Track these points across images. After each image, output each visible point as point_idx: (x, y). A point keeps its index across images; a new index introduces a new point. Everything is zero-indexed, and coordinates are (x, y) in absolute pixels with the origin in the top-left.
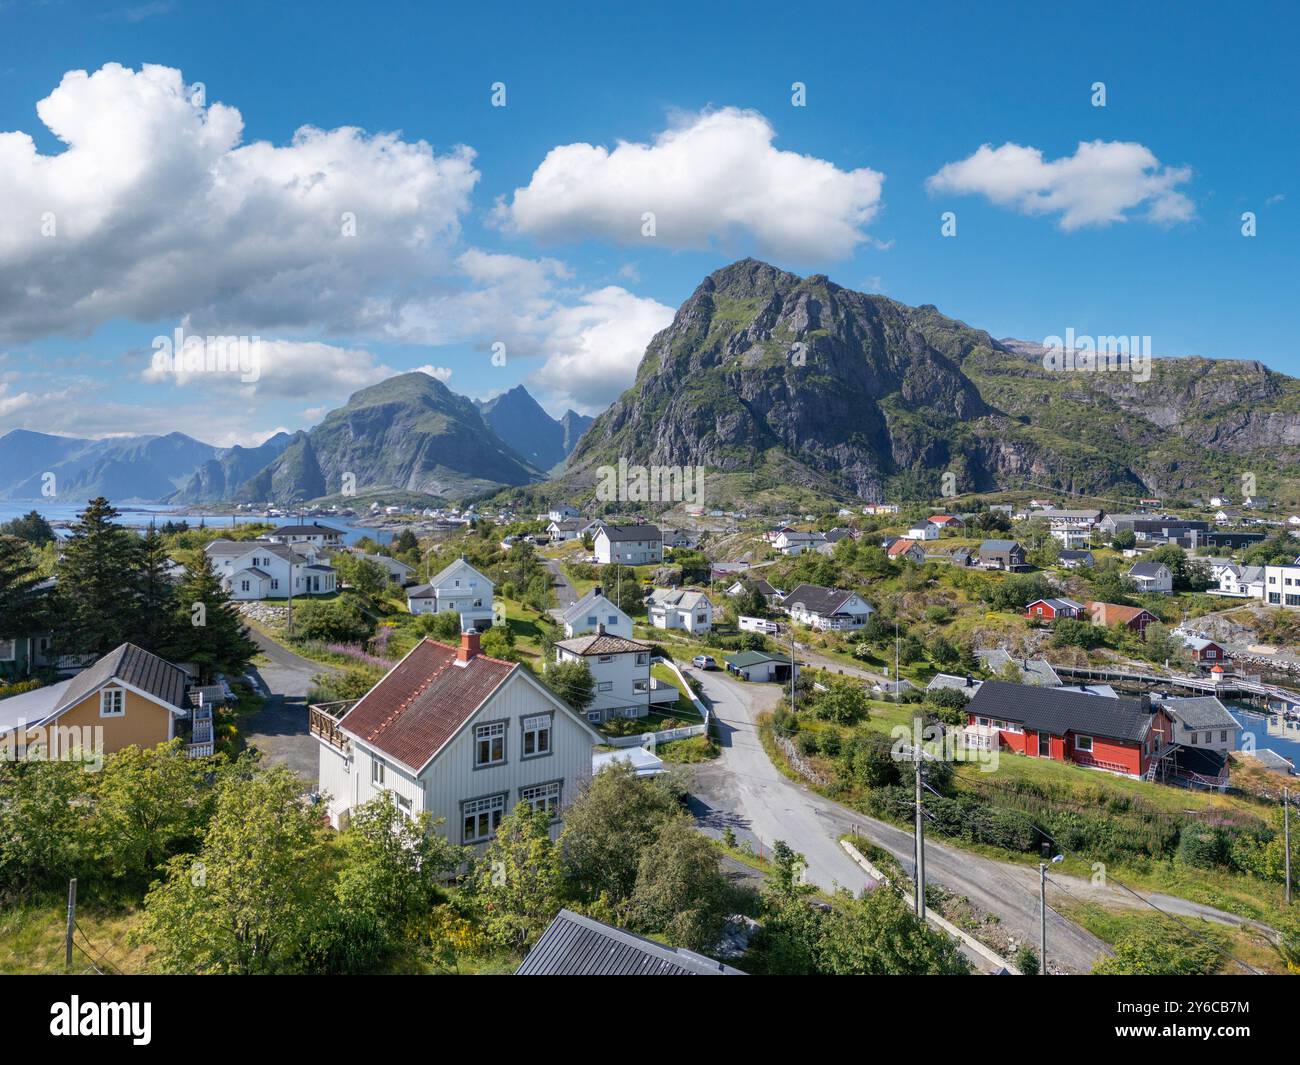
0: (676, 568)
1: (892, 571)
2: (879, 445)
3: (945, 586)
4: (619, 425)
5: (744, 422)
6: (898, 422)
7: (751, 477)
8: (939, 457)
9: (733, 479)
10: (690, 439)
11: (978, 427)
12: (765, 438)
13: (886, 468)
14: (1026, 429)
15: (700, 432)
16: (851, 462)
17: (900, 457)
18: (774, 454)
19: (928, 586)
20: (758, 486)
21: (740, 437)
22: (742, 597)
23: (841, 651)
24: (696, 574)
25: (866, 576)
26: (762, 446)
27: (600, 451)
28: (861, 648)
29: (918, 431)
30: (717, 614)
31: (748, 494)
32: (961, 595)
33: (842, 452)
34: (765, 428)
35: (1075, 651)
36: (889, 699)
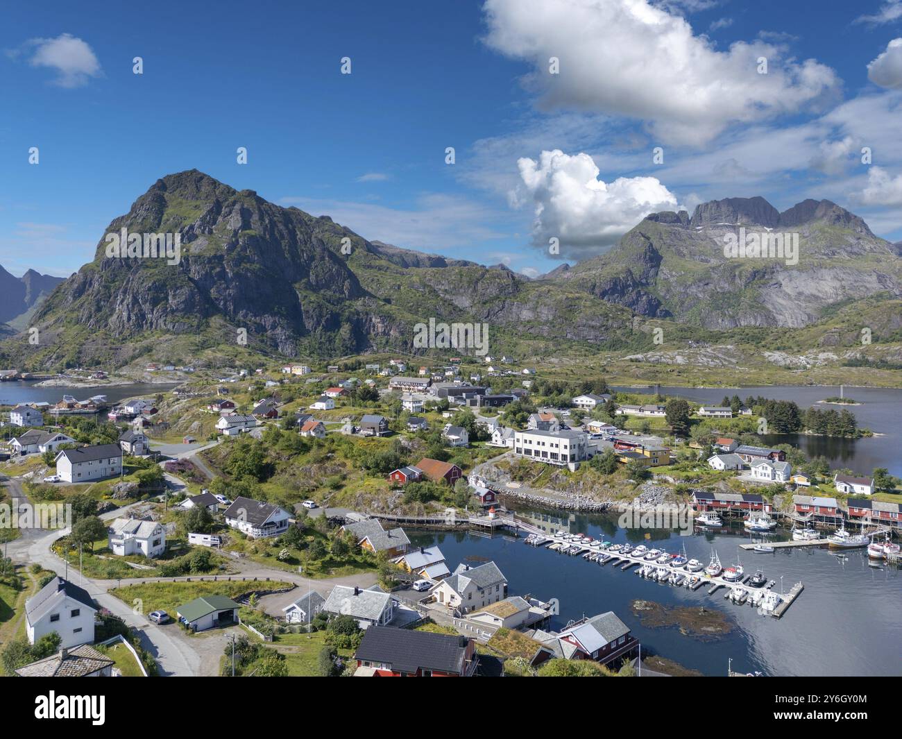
0: (133, 481)
1: (303, 448)
2: (294, 317)
3: (339, 457)
4: (80, 292)
5: (192, 295)
6: (308, 300)
7: (198, 339)
8: (334, 323)
9: (183, 340)
10: (146, 307)
11: (358, 304)
12: (208, 308)
13: (299, 331)
14: (388, 307)
15: (155, 302)
16: (274, 327)
17: (309, 324)
18: (216, 321)
19: (328, 458)
20: (203, 346)
21: (188, 307)
23: (269, 555)
25: (286, 454)
26: (207, 314)
27: (61, 313)
28: (283, 552)
29: (320, 306)
30: (171, 529)
31: (195, 352)
32: (349, 463)
33: (268, 320)
34: (208, 300)
35: (417, 505)
36: (303, 631)
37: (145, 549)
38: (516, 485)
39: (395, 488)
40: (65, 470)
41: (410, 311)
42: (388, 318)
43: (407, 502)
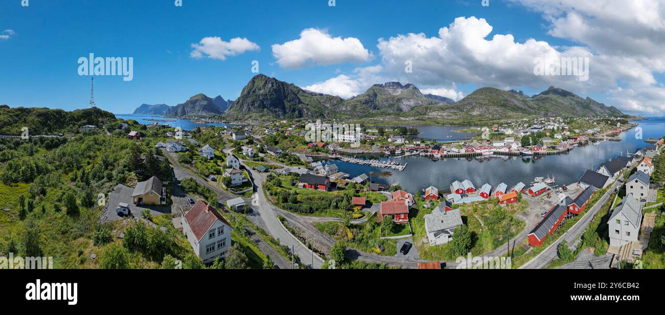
0: (247, 141)
1: (286, 138)
2: (284, 108)
3: (295, 140)
4: (237, 103)
5: (260, 104)
6: (287, 104)
7: (261, 114)
8: (294, 110)
9: (258, 114)
10: (250, 106)
11: (300, 106)
12: (264, 107)
13: (285, 113)
14: (308, 107)
15: (252, 105)
16: (279, 111)
17: (287, 111)
18: (265, 110)
19: (292, 141)
20: (263, 116)
21: (259, 106)
22: (260, 148)
23: (277, 160)
24: (251, 142)
25: (281, 139)
26: (263, 108)
27: (234, 108)
28: (281, 159)
29: (290, 106)
30: (255, 151)
31: (260, 118)
32: (298, 142)
33: (277, 109)
34: (264, 105)
35: (315, 152)
36: (285, 175)
37: (250, 154)
38: (341, 148)
39: (309, 148)
40: (234, 137)
41: (313, 107)
42: (308, 109)
43: (312, 152)
